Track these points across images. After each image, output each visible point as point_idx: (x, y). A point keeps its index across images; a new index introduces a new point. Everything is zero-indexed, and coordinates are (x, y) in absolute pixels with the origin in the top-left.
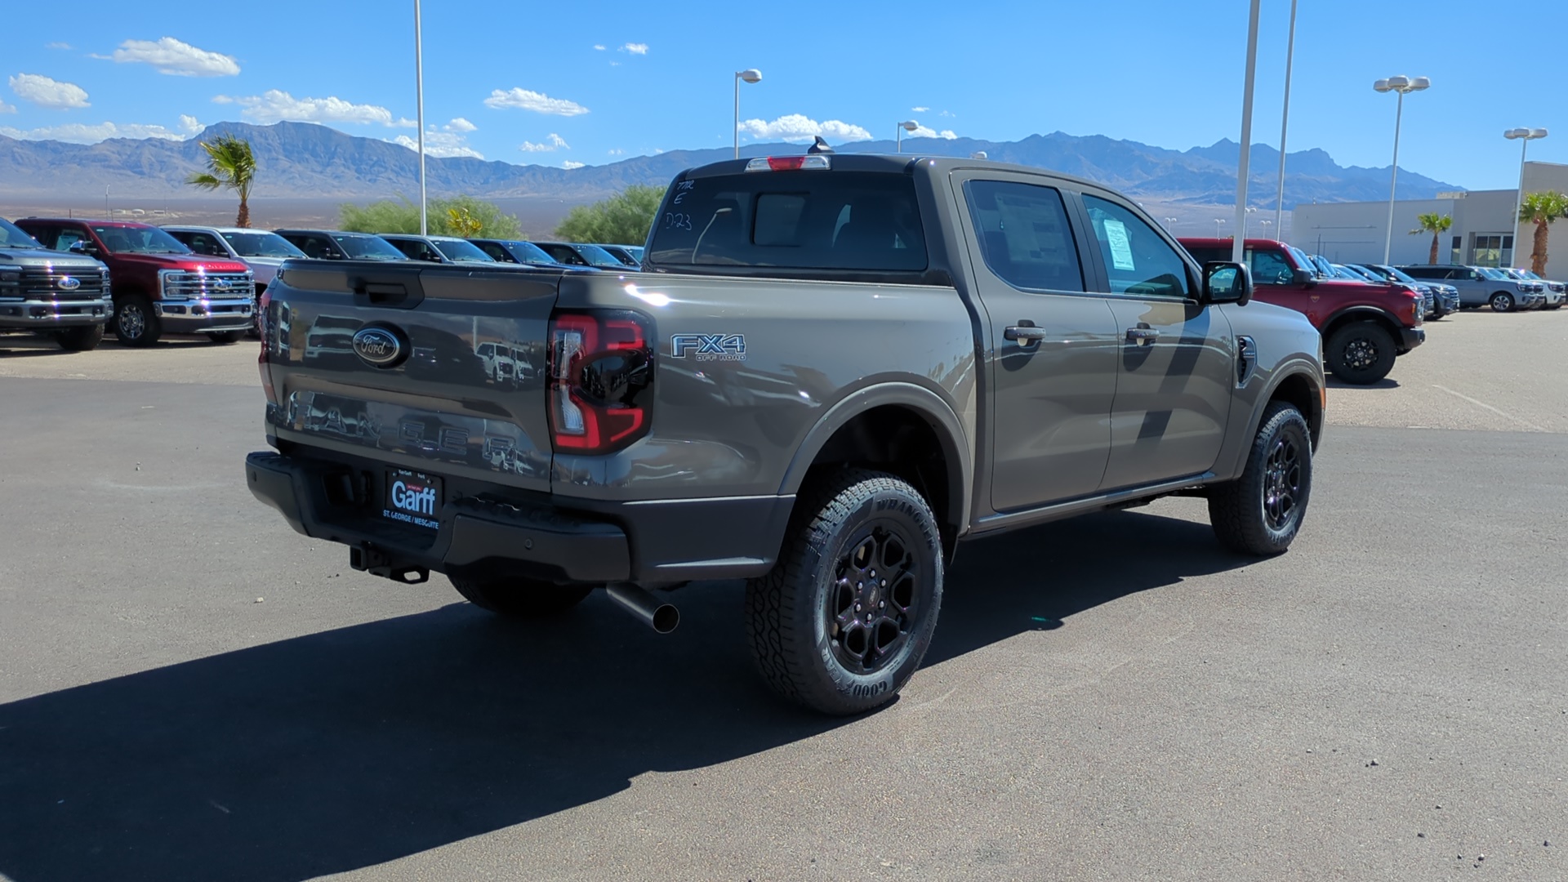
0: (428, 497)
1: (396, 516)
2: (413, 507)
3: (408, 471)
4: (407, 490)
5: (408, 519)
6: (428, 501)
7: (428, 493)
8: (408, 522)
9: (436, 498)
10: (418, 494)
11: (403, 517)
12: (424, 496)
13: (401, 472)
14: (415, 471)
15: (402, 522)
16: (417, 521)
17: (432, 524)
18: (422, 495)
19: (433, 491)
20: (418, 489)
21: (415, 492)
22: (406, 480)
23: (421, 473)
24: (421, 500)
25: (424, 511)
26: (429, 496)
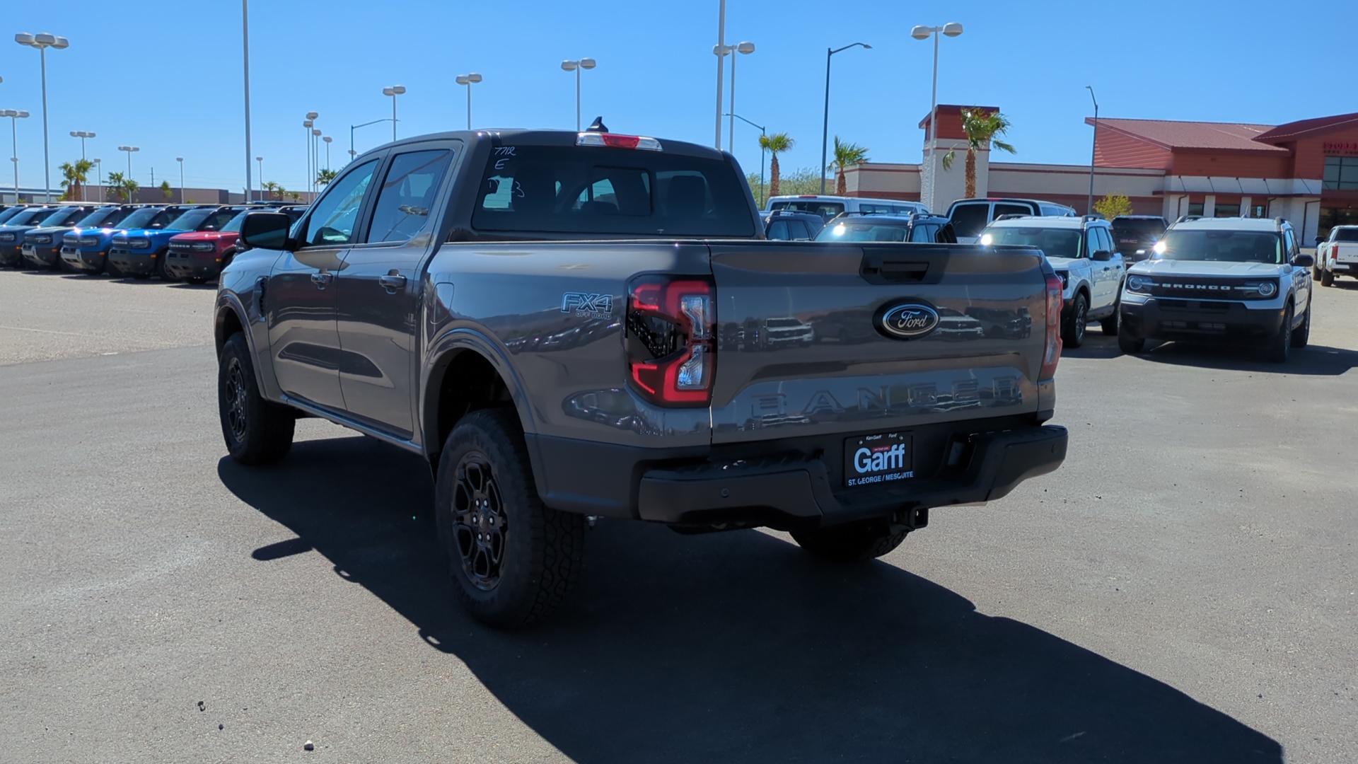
0: (897, 453)
1: (863, 481)
2: (881, 467)
3: (877, 435)
4: (872, 454)
5: (878, 479)
6: (897, 457)
7: (897, 449)
8: (878, 482)
9: (905, 451)
10: (885, 453)
11: (871, 479)
12: (893, 453)
13: (868, 438)
14: (885, 432)
15: (873, 484)
16: (888, 477)
17: (904, 475)
18: (890, 453)
19: (902, 446)
20: (887, 448)
21: (882, 452)
22: (871, 446)
23: (893, 433)
24: (890, 458)
25: (893, 466)
26: (898, 451)
